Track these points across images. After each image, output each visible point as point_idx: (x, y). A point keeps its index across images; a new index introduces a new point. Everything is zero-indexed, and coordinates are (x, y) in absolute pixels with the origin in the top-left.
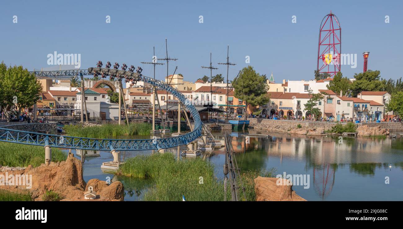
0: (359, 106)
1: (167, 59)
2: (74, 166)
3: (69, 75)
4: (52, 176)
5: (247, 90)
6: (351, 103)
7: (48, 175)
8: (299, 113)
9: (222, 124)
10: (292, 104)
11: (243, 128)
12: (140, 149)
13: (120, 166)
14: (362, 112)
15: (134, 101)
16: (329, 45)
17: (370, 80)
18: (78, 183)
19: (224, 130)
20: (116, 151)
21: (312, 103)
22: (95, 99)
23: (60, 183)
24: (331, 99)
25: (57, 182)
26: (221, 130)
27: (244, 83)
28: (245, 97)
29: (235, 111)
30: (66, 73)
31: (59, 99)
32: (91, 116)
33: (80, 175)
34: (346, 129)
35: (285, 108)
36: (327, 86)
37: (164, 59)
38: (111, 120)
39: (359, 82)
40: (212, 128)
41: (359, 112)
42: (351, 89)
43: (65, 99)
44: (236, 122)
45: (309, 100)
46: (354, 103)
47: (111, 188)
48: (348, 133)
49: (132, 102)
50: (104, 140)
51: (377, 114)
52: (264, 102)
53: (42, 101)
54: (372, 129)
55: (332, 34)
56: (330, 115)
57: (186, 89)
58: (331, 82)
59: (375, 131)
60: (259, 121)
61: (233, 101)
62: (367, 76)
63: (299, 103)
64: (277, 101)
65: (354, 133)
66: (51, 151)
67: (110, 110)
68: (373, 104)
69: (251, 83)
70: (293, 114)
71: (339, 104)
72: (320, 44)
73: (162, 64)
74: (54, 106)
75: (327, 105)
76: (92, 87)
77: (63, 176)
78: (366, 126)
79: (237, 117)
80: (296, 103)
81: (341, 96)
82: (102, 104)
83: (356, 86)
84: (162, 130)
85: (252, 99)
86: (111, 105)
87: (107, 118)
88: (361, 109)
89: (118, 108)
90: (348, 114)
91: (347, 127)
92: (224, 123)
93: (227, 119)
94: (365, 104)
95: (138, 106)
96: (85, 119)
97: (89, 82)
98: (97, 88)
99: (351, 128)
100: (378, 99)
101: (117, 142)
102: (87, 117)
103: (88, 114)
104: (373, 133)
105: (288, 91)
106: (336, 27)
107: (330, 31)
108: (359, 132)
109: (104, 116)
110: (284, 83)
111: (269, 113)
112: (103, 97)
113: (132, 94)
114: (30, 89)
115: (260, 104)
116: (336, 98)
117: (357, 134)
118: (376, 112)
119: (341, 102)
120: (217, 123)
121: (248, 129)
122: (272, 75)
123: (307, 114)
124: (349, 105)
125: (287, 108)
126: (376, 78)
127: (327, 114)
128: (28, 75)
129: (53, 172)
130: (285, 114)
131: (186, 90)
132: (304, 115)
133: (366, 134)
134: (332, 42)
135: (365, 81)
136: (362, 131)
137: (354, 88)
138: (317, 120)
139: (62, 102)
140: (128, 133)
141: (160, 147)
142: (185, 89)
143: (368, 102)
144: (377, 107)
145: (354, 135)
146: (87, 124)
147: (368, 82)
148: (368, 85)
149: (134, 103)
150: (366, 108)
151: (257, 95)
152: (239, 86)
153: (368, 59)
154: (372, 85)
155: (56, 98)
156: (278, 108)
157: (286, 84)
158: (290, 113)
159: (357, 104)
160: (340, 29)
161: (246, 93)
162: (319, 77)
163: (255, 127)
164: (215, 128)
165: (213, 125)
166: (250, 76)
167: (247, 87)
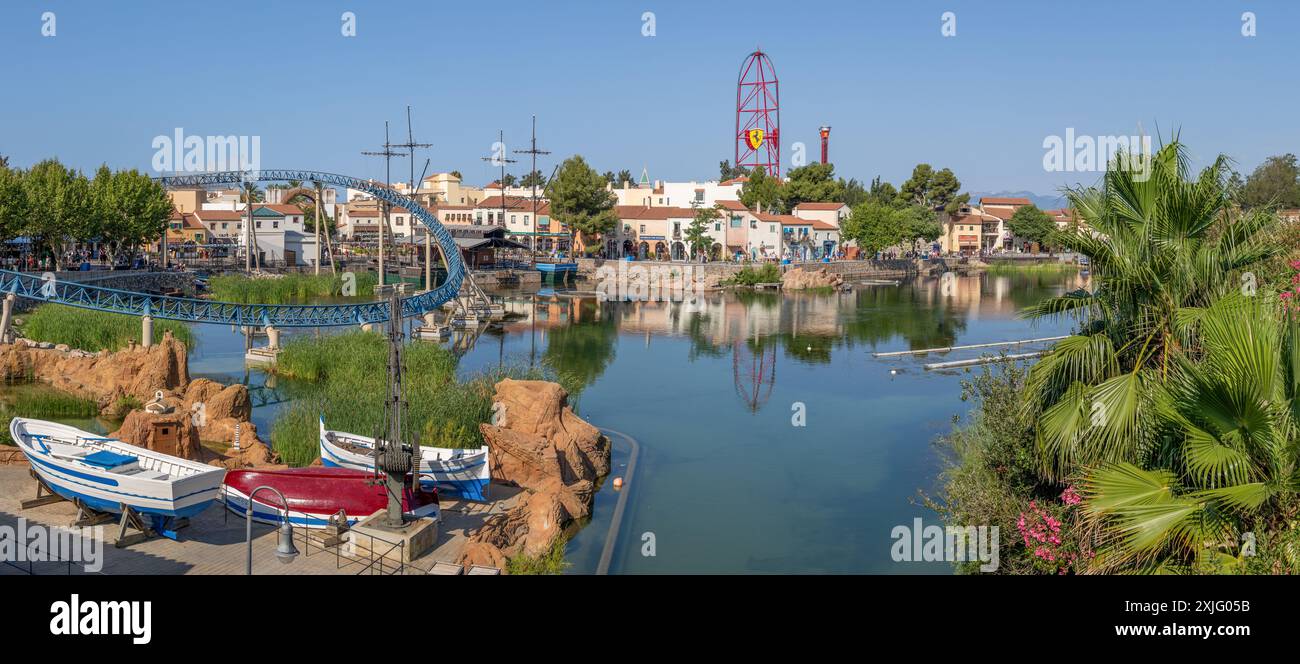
0: (792, 231)
1: (411, 146)
2: (172, 355)
3: (225, 181)
4: (135, 371)
5: (572, 203)
6: (778, 226)
7: (130, 368)
8: (679, 247)
9: (521, 272)
10: (663, 229)
11: (566, 278)
12: (324, 323)
13: (278, 355)
14: (799, 243)
15: (357, 229)
16: (757, 111)
17: (815, 180)
18: (178, 385)
19: (524, 283)
20: (274, 327)
21: (698, 226)
22: (276, 225)
23: (146, 383)
24: (740, 218)
25: (142, 382)
26: (519, 283)
27: (566, 189)
28: (570, 217)
29: (554, 245)
30: (218, 178)
31: (213, 226)
32: (268, 258)
33: (183, 370)
34: (763, 277)
35: (651, 238)
36: (738, 192)
37: (405, 146)
38: (306, 265)
39: (796, 184)
40: (501, 279)
41: (792, 243)
42: (782, 199)
43: (224, 226)
44: (551, 268)
45: (692, 220)
46: (782, 225)
47: (224, 397)
48: (765, 284)
49: (352, 230)
50: (279, 308)
51: (828, 246)
52: (609, 226)
53: (182, 230)
54: (810, 275)
55: (762, 90)
56: (738, 250)
57: (466, 201)
58: (745, 184)
59: (816, 279)
60: (599, 265)
61: (549, 226)
62: (811, 174)
63: (677, 226)
64: (635, 224)
65: (775, 284)
66: (152, 324)
67: (304, 246)
68: (820, 227)
69: (579, 189)
70: (667, 249)
71: (755, 227)
72: (739, 110)
73: (404, 155)
74: (204, 239)
75: (730, 230)
76: (279, 201)
77: (152, 372)
78: (800, 269)
79: (556, 256)
80: (672, 227)
81: (758, 212)
82: (288, 234)
83: (791, 192)
84: (398, 286)
85: (583, 222)
86: (304, 236)
87: (297, 262)
88: (796, 237)
89: (314, 243)
90: (772, 247)
91: (764, 273)
92: (527, 268)
93: (534, 262)
94: (803, 227)
95: (364, 237)
96: (253, 265)
97: (273, 193)
98: (288, 203)
99: (771, 273)
100: (829, 217)
101: (303, 309)
102: (260, 261)
103: (263, 254)
104: (811, 283)
105: (665, 205)
106: (769, 77)
107: (758, 84)
108: (786, 281)
109: (292, 258)
110: (657, 187)
111: (620, 248)
112: (295, 220)
113: (352, 214)
114: (149, 210)
115: (602, 230)
116: (748, 217)
117: (781, 286)
118: (825, 242)
119: (759, 223)
120: (510, 271)
121: (576, 281)
122: (645, 171)
123: (694, 250)
124: (772, 229)
125: (655, 238)
126: (828, 178)
127: (732, 248)
128: (150, 185)
129: (138, 364)
130: (652, 249)
131: (465, 204)
132: (688, 249)
133: (798, 285)
134: (761, 107)
135: (807, 182)
136: (792, 280)
137: (786, 195)
138: (713, 260)
139: (218, 232)
140: (328, 293)
141: (366, 320)
142: (463, 202)
143: (810, 223)
144: (826, 232)
145: (775, 287)
146: (259, 274)
147: (813, 185)
148: (811, 190)
149: (356, 232)
150: (806, 234)
151: (593, 212)
152: (555, 195)
153: (829, 140)
154: (819, 190)
155: (207, 225)
156: (638, 236)
157: (661, 190)
158: (661, 247)
159: (789, 228)
160: (776, 82)
161: (571, 209)
162: (727, 175)
163: (589, 276)
164: (507, 279)
165: (503, 273)
166: (578, 176)
167: (573, 197)
